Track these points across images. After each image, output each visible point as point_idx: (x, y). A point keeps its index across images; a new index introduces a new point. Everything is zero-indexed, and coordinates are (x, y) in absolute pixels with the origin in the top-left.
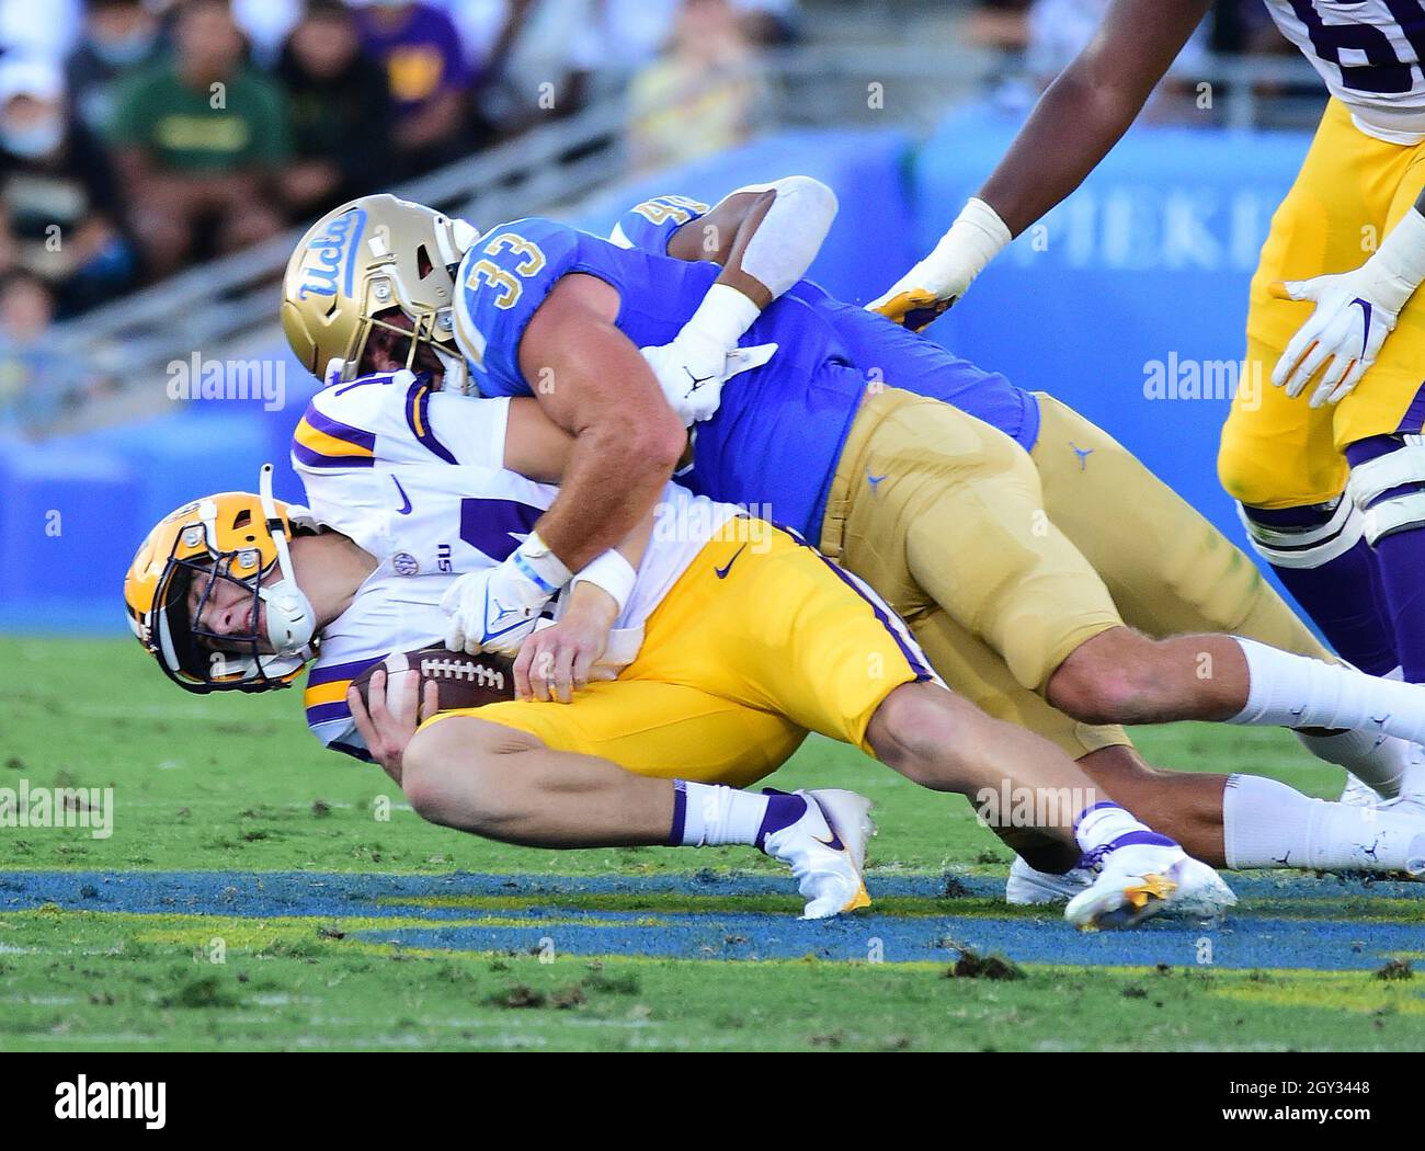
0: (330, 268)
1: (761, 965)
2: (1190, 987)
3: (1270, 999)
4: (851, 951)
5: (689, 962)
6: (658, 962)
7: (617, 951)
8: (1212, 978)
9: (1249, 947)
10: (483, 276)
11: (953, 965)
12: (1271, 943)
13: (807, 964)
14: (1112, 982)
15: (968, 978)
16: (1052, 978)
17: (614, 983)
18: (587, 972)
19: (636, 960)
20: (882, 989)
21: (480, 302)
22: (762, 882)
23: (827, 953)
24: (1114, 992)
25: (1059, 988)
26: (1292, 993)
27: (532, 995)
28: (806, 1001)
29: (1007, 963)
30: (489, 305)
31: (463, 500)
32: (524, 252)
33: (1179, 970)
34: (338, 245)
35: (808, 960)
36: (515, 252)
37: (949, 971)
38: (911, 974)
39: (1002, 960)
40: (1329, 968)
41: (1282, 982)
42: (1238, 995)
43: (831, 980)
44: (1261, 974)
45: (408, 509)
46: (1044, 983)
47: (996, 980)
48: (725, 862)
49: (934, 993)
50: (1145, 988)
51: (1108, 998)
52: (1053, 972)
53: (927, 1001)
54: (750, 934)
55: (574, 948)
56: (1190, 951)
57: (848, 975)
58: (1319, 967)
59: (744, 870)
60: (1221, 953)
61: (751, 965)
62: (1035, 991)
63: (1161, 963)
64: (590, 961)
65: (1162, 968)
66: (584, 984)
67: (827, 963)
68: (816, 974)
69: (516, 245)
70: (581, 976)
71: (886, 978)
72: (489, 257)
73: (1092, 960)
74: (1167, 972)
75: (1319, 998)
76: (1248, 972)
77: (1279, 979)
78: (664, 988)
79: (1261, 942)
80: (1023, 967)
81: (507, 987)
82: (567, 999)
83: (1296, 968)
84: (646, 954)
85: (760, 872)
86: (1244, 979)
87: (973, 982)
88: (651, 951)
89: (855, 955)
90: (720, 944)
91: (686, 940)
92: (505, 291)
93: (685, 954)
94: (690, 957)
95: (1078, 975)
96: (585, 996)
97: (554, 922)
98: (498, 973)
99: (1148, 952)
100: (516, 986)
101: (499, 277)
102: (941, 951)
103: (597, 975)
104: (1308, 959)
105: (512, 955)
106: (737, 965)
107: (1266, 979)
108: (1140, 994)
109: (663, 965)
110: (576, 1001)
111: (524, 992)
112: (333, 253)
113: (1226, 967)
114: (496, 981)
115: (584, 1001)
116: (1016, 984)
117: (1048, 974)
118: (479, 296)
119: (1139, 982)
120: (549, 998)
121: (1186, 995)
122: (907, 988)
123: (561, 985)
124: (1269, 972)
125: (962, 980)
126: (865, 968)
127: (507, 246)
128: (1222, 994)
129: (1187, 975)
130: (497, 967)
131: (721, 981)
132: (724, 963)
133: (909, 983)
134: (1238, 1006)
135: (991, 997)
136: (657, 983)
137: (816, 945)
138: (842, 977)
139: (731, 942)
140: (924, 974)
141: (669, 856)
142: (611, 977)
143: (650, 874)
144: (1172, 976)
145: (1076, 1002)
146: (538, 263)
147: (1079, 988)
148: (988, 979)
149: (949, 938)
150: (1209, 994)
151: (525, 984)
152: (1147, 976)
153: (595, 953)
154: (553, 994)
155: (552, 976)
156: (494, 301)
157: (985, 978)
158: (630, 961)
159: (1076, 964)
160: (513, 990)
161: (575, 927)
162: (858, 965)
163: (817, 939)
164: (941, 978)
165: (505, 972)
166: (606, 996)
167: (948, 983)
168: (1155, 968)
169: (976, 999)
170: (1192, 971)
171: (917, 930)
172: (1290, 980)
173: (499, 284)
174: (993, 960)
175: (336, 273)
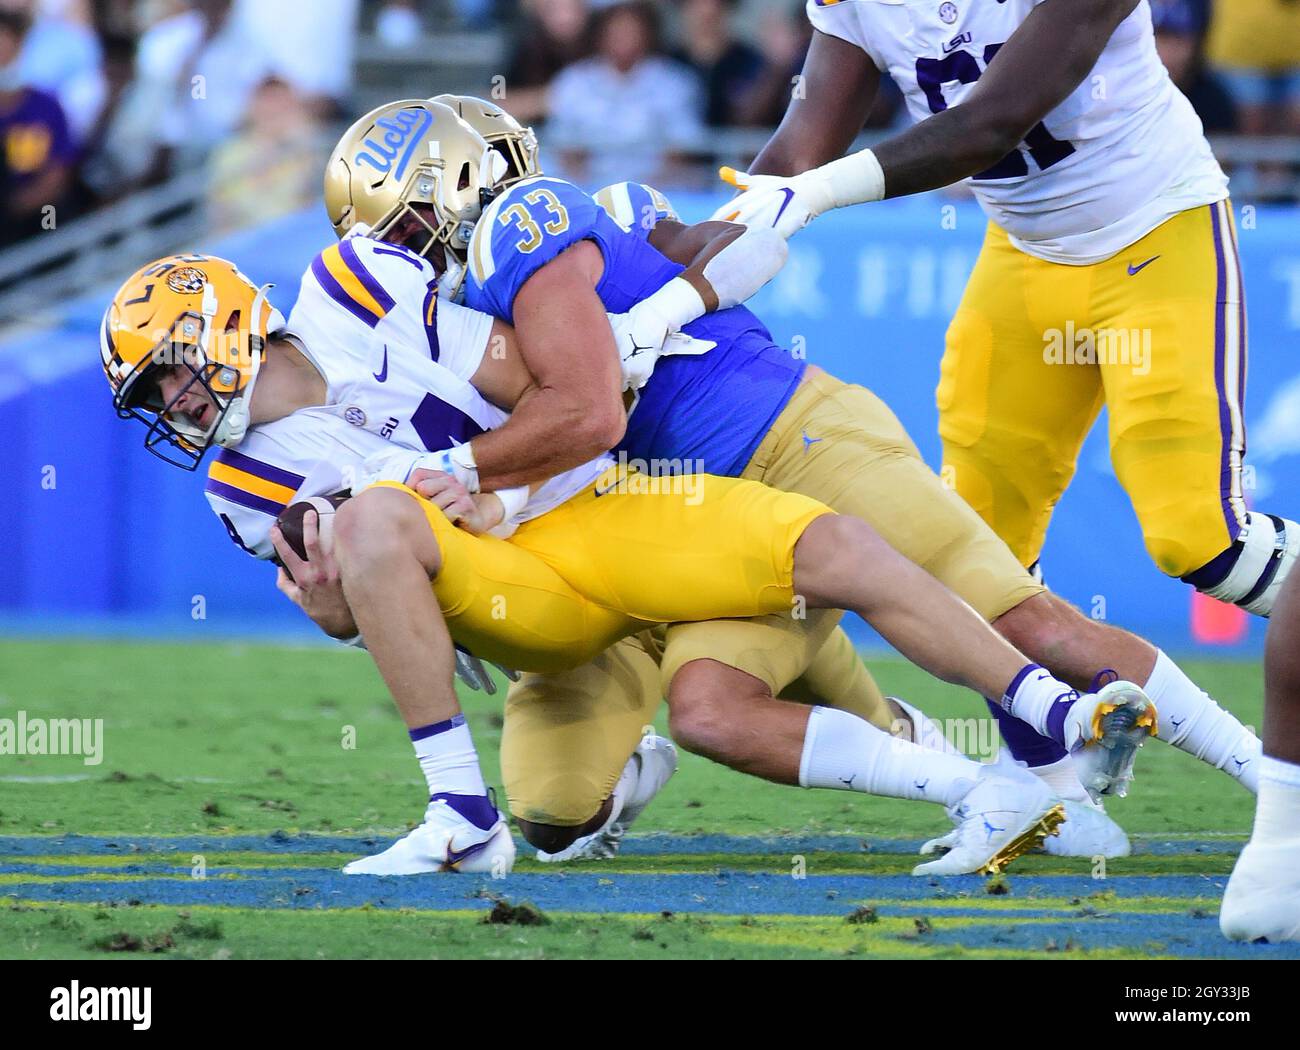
0: (390, 150)
1: (326, 913)
2: (690, 930)
3: (757, 940)
4: (402, 900)
5: (263, 911)
6: (237, 911)
7: (204, 902)
8: (709, 923)
9: (740, 896)
10: (514, 216)
11: (488, 913)
12: (758, 893)
13: (365, 912)
14: (624, 926)
15: (502, 924)
16: (572, 925)
17: (201, 929)
18: (178, 920)
19: (219, 910)
20: (428, 934)
21: (505, 237)
22: (326, 843)
23: (382, 902)
24: (626, 936)
25: (579, 932)
26: (776, 936)
27: (130, 940)
28: (364, 944)
29: (534, 910)
30: (511, 243)
31: (428, 393)
32: (556, 212)
33: (680, 917)
34: (403, 133)
35: (366, 909)
36: (549, 209)
37: (486, 917)
38: (454, 921)
39: (529, 908)
40: (808, 913)
41: (767, 926)
42: (731, 937)
43: (385, 926)
44: (750, 919)
45: (382, 378)
46: (566, 928)
47: (526, 927)
48: (295, 825)
49: (473, 937)
50: (652, 931)
51: (620, 940)
52: (573, 918)
53: (467, 944)
54: (316, 887)
55: (167, 900)
56: (691, 900)
57: (399, 921)
58: (799, 913)
59: (311, 833)
60: (716, 901)
61: (317, 913)
62: (558, 935)
63: (665, 910)
64: (181, 911)
65: (667, 914)
66: (176, 930)
67: (382, 912)
68: (372, 921)
69: (551, 204)
70: (173, 923)
71: (432, 925)
72: (527, 204)
73: (605, 908)
74: (670, 918)
75: (798, 938)
76: (738, 918)
77: (765, 924)
78: (244, 933)
79: (750, 892)
80: (549, 914)
81: (109, 933)
82: (160, 943)
83: (779, 913)
84: (228, 904)
85: (326, 834)
86: (735, 923)
87: (506, 927)
88: (232, 902)
89: (405, 905)
90: (290, 895)
91: (262, 892)
92: (528, 238)
93: (261, 905)
94: (265, 907)
95: (594, 921)
96: (176, 941)
97: (149, 877)
98: (102, 921)
99: (654, 900)
100: (116, 932)
101: (528, 224)
102: (479, 900)
103: (186, 922)
104: (790, 906)
105: (114, 905)
106: (305, 913)
107: (754, 922)
108: (648, 937)
109: (242, 913)
110: (169, 945)
111: (123, 938)
112: (397, 138)
113: (721, 914)
114: (101, 928)
115: (175, 945)
116: (542, 929)
117: (569, 920)
118: (505, 232)
119: (647, 927)
120: (145, 942)
121: (686, 938)
122: (450, 932)
123: (156, 931)
124: (756, 918)
125: (496, 926)
126: (414, 916)
127: (544, 201)
128: (717, 936)
129: (687, 921)
130: (101, 917)
131: (292, 927)
132: (293, 912)
133: (451, 929)
134: (731, 946)
135: (521, 940)
136: (238, 929)
137: (373, 896)
138: (394, 923)
139: (300, 894)
140: (465, 921)
141: (247, 820)
142: (198, 924)
143: (231, 835)
144: (676, 921)
145: (593, 944)
146: (563, 226)
147: (597, 932)
148: (520, 926)
149: (484, 890)
150: (706, 937)
151: (125, 931)
152: (653, 922)
153: (184, 904)
154: (148, 938)
155: (148, 924)
156: (516, 242)
157: (516, 924)
158: (214, 910)
159: (593, 911)
160: (115, 936)
161: (167, 882)
162: (408, 913)
163: (374, 890)
164: (479, 924)
165: (109, 921)
166: (193, 941)
167: (485, 929)
168: (660, 915)
169: (508, 943)
170: (692, 917)
171: (459, 882)
172: (775, 924)
173: (526, 230)
174: (522, 909)
175: (394, 156)
